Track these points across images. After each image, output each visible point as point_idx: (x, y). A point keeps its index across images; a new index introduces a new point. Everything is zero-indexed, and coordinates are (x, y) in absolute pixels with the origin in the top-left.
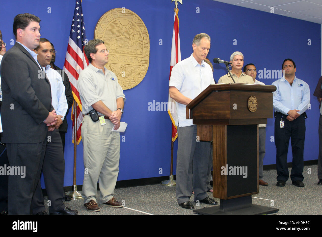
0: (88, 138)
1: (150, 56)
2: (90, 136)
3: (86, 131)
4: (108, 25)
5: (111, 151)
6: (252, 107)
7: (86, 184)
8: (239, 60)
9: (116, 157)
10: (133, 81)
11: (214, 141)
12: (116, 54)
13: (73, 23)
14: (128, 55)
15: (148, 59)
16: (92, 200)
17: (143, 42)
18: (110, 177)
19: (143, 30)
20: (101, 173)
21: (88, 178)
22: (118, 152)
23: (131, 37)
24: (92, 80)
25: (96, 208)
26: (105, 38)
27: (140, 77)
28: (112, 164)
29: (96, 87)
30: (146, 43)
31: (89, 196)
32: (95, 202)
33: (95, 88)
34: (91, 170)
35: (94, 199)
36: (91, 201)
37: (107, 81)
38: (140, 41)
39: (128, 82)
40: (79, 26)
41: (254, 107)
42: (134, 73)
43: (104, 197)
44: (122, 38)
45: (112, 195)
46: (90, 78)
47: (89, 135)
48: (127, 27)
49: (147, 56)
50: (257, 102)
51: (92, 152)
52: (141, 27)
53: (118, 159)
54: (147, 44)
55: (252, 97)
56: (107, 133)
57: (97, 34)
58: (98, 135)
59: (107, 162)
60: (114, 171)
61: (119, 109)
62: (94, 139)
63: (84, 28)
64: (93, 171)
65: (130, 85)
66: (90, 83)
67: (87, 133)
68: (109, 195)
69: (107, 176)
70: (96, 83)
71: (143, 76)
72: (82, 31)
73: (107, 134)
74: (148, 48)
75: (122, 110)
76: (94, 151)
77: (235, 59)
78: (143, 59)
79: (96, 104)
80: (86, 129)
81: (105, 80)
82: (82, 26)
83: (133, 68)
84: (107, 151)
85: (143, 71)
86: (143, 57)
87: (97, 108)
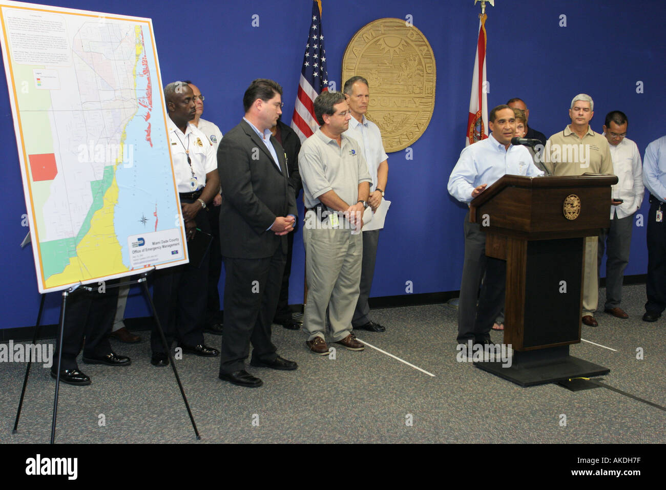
0: (313, 246)
1: (436, 94)
2: (315, 244)
3: (310, 235)
4: (365, 49)
5: (348, 264)
6: (570, 213)
7: (309, 313)
8: (582, 110)
9: (356, 272)
10: (405, 137)
11: (509, 260)
12: (377, 95)
13: (307, 50)
14: (398, 95)
15: (433, 100)
16: (318, 337)
17: (425, 73)
18: (344, 302)
19: (424, 52)
20: (332, 296)
21: (313, 304)
22: (359, 265)
23: (403, 66)
24: (319, 158)
25: (324, 350)
26: (361, 71)
27: (418, 130)
28: (349, 283)
29: (326, 168)
30: (430, 74)
31: (313, 330)
32: (322, 340)
33: (324, 169)
34: (317, 293)
35: (322, 336)
36: (316, 338)
37: (344, 158)
38: (419, 71)
39: (396, 140)
40: (316, 56)
41: (574, 213)
42: (408, 125)
43: (336, 333)
44: (388, 68)
45: (348, 330)
46: (316, 155)
47: (313, 241)
48: (397, 49)
49: (431, 95)
50: (579, 204)
51: (319, 267)
52: (422, 48)
53: (359, 276)
54: (432, 75)
55: (571, 196)
56: (342, 238)
57: (346, 65)
58: (328, 242)
59: (342, 280)
60: (353, 294)
61: (360, 202)
62: (322, 248)
63: (323, 59)
64: (319, 295)
65: (401, 145)
66: (317, 162)
67: (312, 238)
68: (344, 330)
69: (341, 301)
70: (325, 162)
71: (423, 128)
72: (321, 63)
73: (341, 240)
74: (433, 82)
75: (364, 203)
76: (321, 266)
77: (576, 107)
78: (424, 100)
79: (324, 196)
80: (310, 233)
81: (341, 156)
82: (320, 56)
83: (405, 116)
84: (341, 265)
85: (423, 121)
86: (423, 98)
87: (326, 200)
